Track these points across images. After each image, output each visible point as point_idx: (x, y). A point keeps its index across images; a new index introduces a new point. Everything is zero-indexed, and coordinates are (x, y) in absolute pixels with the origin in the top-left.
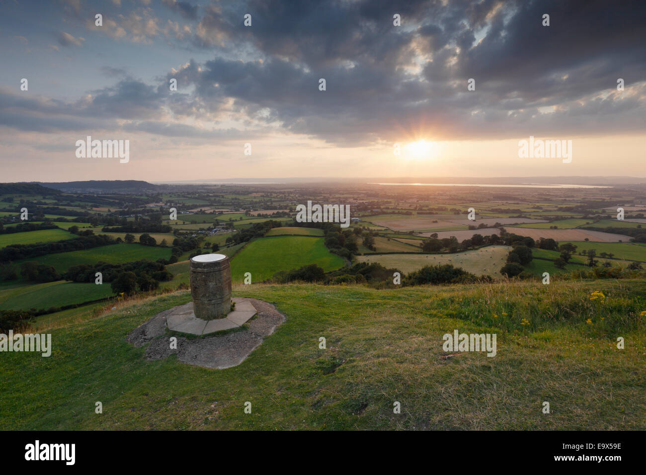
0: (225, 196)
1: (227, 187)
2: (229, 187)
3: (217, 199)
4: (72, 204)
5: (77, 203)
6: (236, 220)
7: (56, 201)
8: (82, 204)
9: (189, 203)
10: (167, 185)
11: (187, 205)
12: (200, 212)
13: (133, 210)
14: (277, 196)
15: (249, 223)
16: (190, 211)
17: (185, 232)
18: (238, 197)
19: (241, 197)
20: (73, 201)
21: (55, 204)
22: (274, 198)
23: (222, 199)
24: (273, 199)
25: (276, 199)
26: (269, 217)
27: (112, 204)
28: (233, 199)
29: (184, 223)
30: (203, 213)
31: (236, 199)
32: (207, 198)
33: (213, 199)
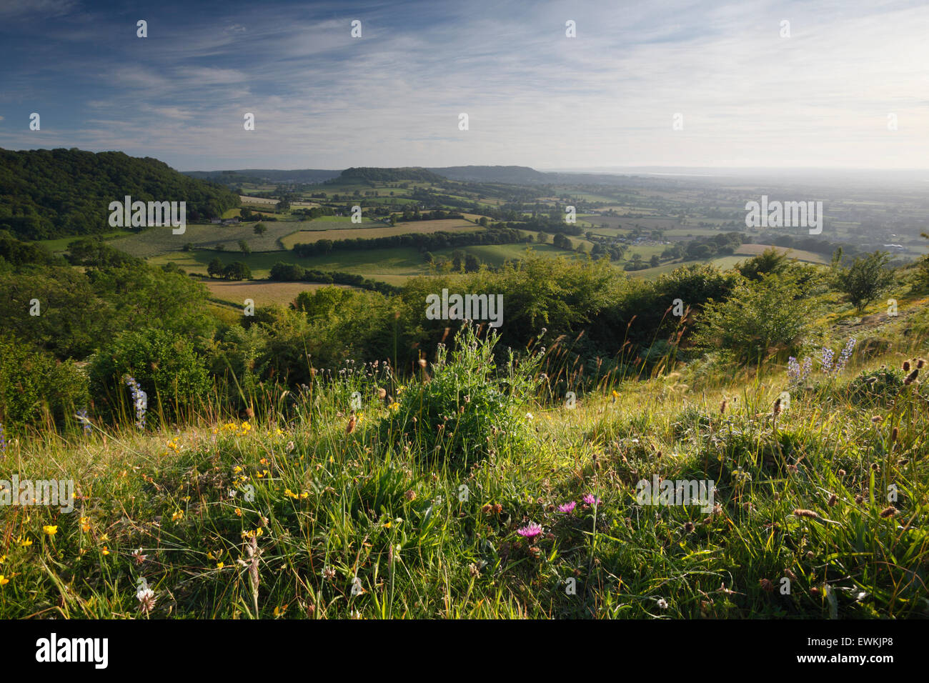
0: (641, 192)
1: (641, 179)
2: (644, 179)
3: (629, 196)
4: (459, 193)
5: (463, 193)
6: (665, 229)
7: (444, 189)
8: (469, 193)
9: (591, 199)
10: (556, 173)
11: (590, 202)
12: (609, 212)
13: (525, 204)
14: (726, 198)
15: (686, 234)
16: (595, 210)
17: (600, 237)
18: (660, 194)
19: (667, 196)
20: (460, 190)
21: (443, 193)
22: (720, 199)
23: (638, 197)
24: (719, 202)
25: (725, 202)
26: (718, 228)
27: (498, 196)
28: (652, 197)
29: (593, 225)
30: (614, 214)
31: (658, 198)
32: (616, 194)
33: (623, 195)
